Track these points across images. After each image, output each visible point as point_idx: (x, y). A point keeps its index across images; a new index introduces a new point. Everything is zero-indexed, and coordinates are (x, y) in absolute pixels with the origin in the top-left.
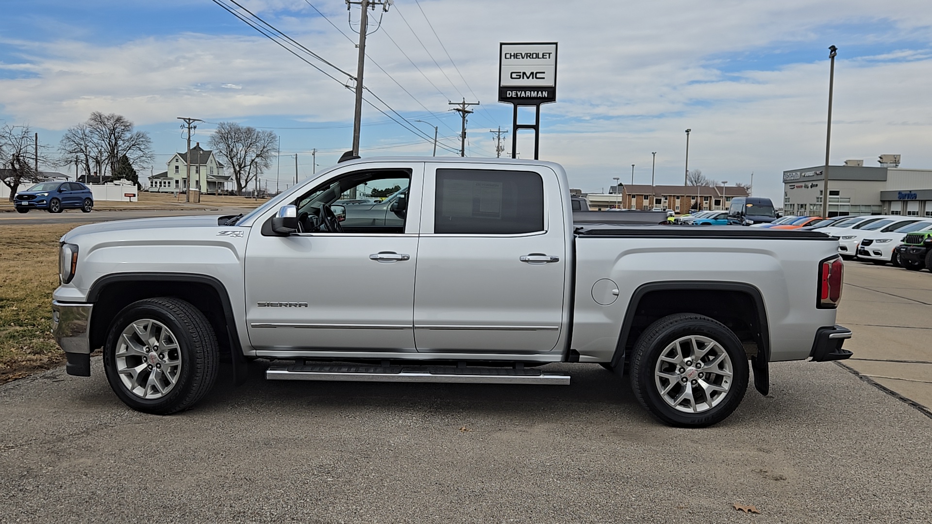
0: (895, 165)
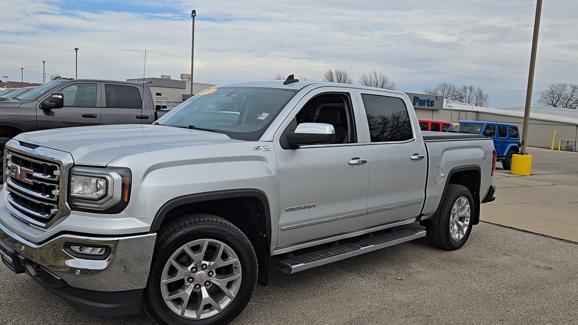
0: (189, 80)
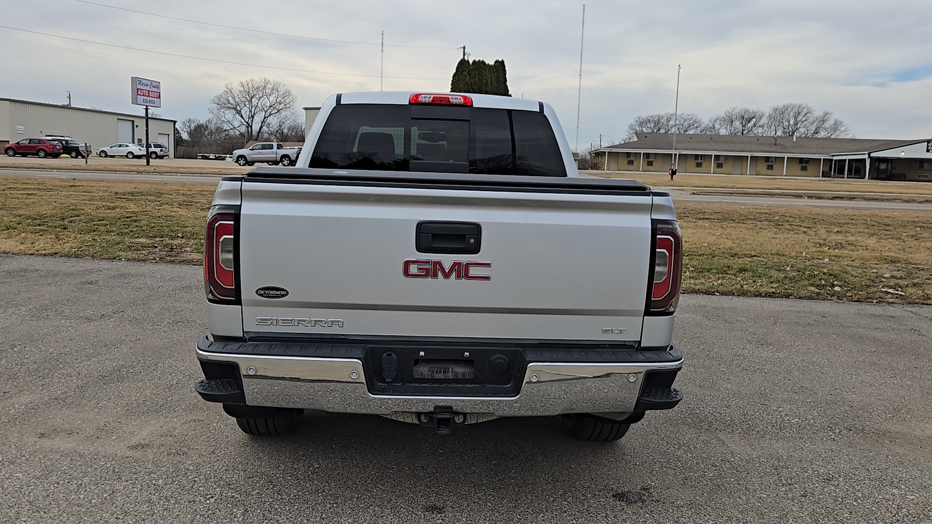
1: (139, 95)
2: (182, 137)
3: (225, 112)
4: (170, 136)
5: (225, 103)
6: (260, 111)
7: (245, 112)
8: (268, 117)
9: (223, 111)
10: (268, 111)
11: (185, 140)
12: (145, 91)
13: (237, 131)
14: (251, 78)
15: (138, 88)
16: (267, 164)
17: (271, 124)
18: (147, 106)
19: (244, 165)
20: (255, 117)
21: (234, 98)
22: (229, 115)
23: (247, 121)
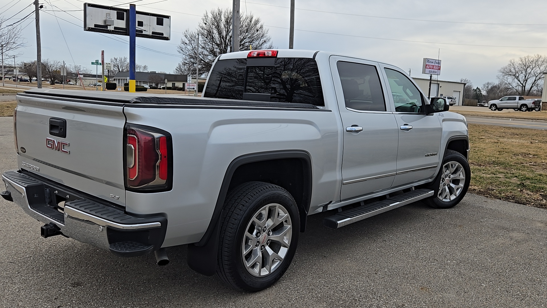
1: (427, 68)
2: (481, 94)
3: (508, 77)
4: (461, 92)
5: (507, 72)
6: (532, 76)
7: (522, 77)
8: (538, 80)
9: (506, 77)
10: (538, 76)
11: (483, 95)
12: (431, 66)
13: (515, 90)
14: (528, 55)
15: (427, 64)
16: (513, 110)
17: (539, 84)
18: (431, 75)
19: (495, 110)
20: (528, 80)
21: (515, 68)
22: (510, 79)
23: (522, 83)
